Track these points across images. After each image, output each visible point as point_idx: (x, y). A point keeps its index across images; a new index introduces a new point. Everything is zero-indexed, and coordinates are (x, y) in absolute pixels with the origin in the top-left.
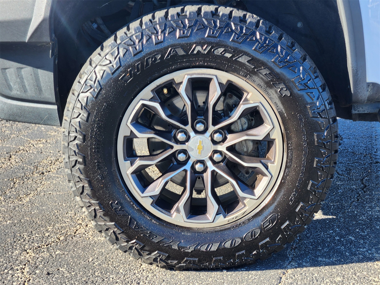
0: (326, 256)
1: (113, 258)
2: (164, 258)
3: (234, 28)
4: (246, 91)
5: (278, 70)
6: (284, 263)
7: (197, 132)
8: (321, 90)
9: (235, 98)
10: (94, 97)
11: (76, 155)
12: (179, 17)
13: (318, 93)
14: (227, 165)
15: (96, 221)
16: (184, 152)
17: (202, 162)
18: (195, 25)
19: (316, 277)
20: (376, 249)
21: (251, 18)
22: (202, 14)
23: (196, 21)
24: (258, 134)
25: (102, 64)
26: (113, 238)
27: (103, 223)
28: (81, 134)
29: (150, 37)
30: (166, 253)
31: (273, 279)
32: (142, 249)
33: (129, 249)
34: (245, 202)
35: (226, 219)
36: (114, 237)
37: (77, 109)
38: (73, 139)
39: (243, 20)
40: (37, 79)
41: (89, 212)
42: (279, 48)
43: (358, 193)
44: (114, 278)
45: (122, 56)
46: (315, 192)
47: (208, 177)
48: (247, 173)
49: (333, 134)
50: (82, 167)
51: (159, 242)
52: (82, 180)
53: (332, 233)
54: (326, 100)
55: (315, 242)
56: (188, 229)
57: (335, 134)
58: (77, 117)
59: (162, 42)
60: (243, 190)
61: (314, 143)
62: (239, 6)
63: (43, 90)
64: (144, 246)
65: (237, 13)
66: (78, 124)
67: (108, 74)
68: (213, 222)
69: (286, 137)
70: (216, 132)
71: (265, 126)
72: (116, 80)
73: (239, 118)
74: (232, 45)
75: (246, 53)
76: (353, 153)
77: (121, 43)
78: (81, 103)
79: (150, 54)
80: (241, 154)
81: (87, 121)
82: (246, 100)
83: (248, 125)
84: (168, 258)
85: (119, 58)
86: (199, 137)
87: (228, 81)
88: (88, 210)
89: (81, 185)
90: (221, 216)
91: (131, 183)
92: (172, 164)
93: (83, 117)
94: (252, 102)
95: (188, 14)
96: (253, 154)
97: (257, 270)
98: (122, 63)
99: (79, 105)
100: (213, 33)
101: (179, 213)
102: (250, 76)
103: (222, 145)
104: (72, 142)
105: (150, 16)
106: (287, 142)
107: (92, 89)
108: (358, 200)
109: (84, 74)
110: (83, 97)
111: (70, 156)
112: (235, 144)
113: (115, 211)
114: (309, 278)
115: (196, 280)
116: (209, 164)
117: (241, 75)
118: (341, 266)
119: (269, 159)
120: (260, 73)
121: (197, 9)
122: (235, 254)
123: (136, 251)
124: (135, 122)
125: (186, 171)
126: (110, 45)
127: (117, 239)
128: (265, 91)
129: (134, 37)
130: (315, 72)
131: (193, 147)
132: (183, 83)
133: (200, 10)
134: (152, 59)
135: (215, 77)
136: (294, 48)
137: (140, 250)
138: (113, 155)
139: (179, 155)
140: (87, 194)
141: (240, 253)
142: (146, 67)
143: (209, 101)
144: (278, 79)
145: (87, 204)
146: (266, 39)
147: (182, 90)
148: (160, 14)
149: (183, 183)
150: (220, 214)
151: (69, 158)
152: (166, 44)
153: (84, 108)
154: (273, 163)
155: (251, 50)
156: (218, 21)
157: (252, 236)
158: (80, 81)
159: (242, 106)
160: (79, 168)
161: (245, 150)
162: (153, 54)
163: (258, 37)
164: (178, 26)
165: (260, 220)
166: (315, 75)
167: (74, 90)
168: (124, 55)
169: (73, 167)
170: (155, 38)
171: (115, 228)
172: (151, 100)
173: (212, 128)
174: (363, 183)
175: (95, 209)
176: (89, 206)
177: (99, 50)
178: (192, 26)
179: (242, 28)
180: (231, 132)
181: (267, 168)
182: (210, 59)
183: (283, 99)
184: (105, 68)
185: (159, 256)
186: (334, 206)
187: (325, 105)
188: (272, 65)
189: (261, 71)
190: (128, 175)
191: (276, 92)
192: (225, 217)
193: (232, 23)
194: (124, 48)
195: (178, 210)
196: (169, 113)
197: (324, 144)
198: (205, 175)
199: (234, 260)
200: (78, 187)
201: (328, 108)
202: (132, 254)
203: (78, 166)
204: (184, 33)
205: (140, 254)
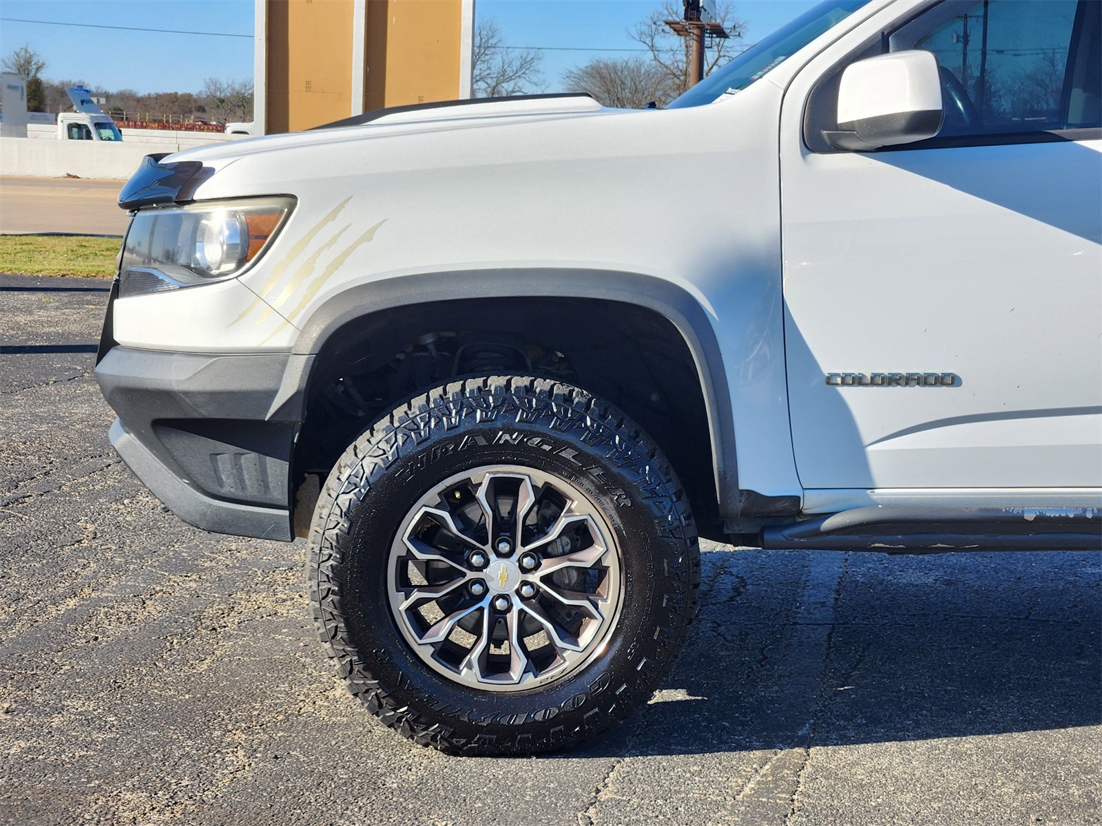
0: (682, 744)
1: (366, 742)
2: (447, 734)
3: (555, 410)
4: (570, 499)
5: (615, 470)
6: (621, 751)
7: (499, 555)
8: (675, 499)
9: (554, 508)
10: (360, 501)
11: (329, 581)
12: (480, 393)
13: (670, 503)
14: (540, 602)
15: (351, 679)
16: (481, 582)
17: (505, 597)
18: (502, 404)
19: (663, 766)
20: (757, 737)
21: (579, 395)
22: (513, 389)
23: (505, 399)
24: (585, 560)
25: (373, 455)
26: (374, 705)
27: (362, 682)
28: (339, 551)
29: (441, 420)
30: (451, 727)
31: (603, 767)
33: (396, 721)
34: (565, 655)
35: (537, 679)
36: (376, 703)
37: (335, 516)
38: (326, 558)
39: (568, 399)
40: (263, 471)
41: (342, 665)
42: (617, 438)
43: (751, 668)
44: (374, 763)
45: (401, 444)
46: (664, 643)
47: (513, 619)
48: (569, 615)
49: (691, 561)
50: (336, 598)
51: (440, 710)
52: (335, 617)
53: (698, 717)
54: (682, 513)
55: (669, 728)
56: (484, 692)
57: (694, 561)
58: (334, 528)
59: (457, 427)
60: (562, 638)
61: (664, 573)
62: (563, 380)
63: (271, 488)
64: (419, 717)
65: (560, 389)
66: (335, 537)
67: (380, 468)
68: (519, 683)
69: (624, 564)
70: (525, 555)
71: (597, 548)
72: (391, 477)
73: (559, 536)
74: (552, 433)
75: (572, 444)
76: (758, 608)
77: (399, 426)
78: (340, 507)
79: (439, 442)
80: (560, 588)
81: (348, 533)
82: (570, 510)
83: (572, 546)
84: (453, 735)
85: (397, 447)
86: (503, 562)
87: (546, 483)
88: (340, 661)
89: (333, 624)
90: (531, 675)
91: (405, 624)
92: (463, 599)
93: (343, 528)
94: (578, 514)
95: (493, 389)
96: (578, 588)
97: (581, 757)
98: (401, 454)
99: (338, 511)
100: (527, 417)
101: (471, 669)
102: (577, 478)
103: (533, 574)
104: (324, 563)
105: (440, 390)
106: (626, 571)
107: (358, 489)
108: (749, 676)
109: (347, 467)
110: (344, 500)
111: (320, 583)
112: (553, 572)
113: (381, 664)
114: (653, 768)
115: (493, 766)
116: (516, 601)
117: (563, 476)
118: (702, 754)
119: (600, 595)
120: (589, 473)
121: (505, 383)
122: (550, 731)
123: (407, 725)
124: (413, 537)
125: (481, 609)
126: (384, 429)
127: (381, 706)
128: (597, 499)
129: (418, 418)
130: (667, 474)
131: (493, 576)
132: (483, 484)
133: (509, 382)
134: (442, 450)
135: (527, 477)
136: (638, 440)
137: (412, 723)
138: (382, 583)
139: (473, 587)
140: (341, 638)
141: (557, 729)
142: (433, 461)
143: (518, 510)
144: (615, 482)
145: (339, 652)
146: (599, 427)
147: (481, 494)
148: (453, 388)
149: (476, 630)
150: (530, 671)
151: (319, 586)
152: (461, 430)
153: (345, 515)
154: (605, 600)
155: (579, 440)
156: (534, 400)
157: (574, 706)
158: (340, 477)
159: (564, 519)
160: (332, 600)
161: (567, 581)
162: (443, 443)
163: (589, 423)
164: (479, 406)
165: (587, 681)
166: (667, 477)
167: (328, 489)
168: (403, 443)
169: (323, 598)
170: (447, 422)
171: (378, 689)
172: (437, 507)
173: (520, 550)
174: (763, 654)
175: (351, 661)
176: (343, 656)
177: (367, 434)
178: (499, 405)
179: (566, 411)
180: (548, 556)
181: (596, 607)
182: (521, 451)
183: (621, 510)
184: (376, 460)
185: (440, 732)
186: (708, 684)
187: (680, 519)
188: (607, 463)
189: (591, 471)
190: (400, 613)
191: (612, 500)
192: (536, 677)
193: (553, 403)
194: (405, 434)
195: (470, 666)
196: (462, 526)
197: (678, 574)
198: (508, 616)
199: (548, 740)
200: (328, 627)
201: (684, 523)
202: (399, 730)
203: (331, 597)
204: (486, 416)
205: (412, 730)
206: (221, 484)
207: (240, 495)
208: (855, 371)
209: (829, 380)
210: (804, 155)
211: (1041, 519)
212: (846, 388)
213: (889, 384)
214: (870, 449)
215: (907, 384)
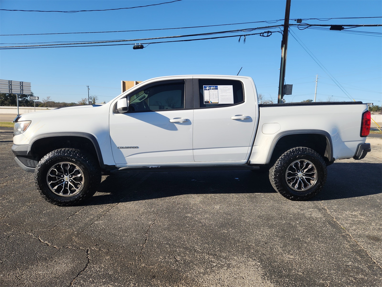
2: (57, 204)
3: (72, 153)
4: (76, 167)
5: (82, 162)
9: (73, 168)
12: (60, 151)
14: (72, 182)
15: (41, 195)
16: (63, 179)
17: (67, 182)
24: (79, 176)
27: (43, 196)
29: (53, 155)
32: (52, 201)
33: (49, 202)
34: (76, 191)
40: (34, 163)
42: (82, 157)
48: (77, 184)
50: (38, 183)
51: (56, 200)
52: (38, 186)
56: (63, 197)
60: (76, 188)
61: (91, 178)
63: (35, 165)
67: (44, 163)
68: (69, 195)
69: (85, 177)
70: (70, 175)
71: (80, 174)
73: (75, 172)
74: (71, 157)
81: (39, 173)
83: (77, 174)
86: (66, 176)
87: (72, 164)
90: (71, 194)
91: (50, 187)
92: (60, 182)
94: (77, 169)
96: (78, 180)
100: (67, 154)
101: (61, 193)
102: (76, 164)
103: (71, 178)
105: (54, 151)
111: (36, 181)
112: (74, 178)
113: (46, 193)
116: (69, 182)
117: (74, 163)
119: (81, 181)
124: (50, 173)
125: (63, 184)
127: (46, 199)
128: (80, 167)
131: (65, 178)
132: (62, 165)
133: (65, 149)
135: (68, 163)
136: (86, 158)
138: (45, 180)
140: (39, 189)
141: (74, 202)
142: (54, 161)
143: (68, 168)
144: (82, 164)
146: (79, 156)
148: (56, 151)
152: (57, 156)
156: (69, 152)
159: (75, 170)
161: (76, 179)
162: (54, 158)
163: (77, 155)
165: (79, 194)
169: (36, 183)
171: (46, 197)
172: (54, 168)
173: (69, 175)
176: (40, 192)
178: (63, 153)
180: (73, 175)
181: (81, 183)
182: (67, 160)
184: (43, 162)
189: (78, 162)
190: (49, 185)
191: (82, 167)
196: (58, 171)
198: (68, 185)
200: (37, 188)
204: (61, 154)
205: (52, 203)
206: (28, 165)
207: (31, 166)
208: (122, 146)
209: (118, 148)
210: (113, 114)
211: (152, 168)
212: (121, 149)
213: (128, 148)
214: (125, 158)
215: (130, 148)
